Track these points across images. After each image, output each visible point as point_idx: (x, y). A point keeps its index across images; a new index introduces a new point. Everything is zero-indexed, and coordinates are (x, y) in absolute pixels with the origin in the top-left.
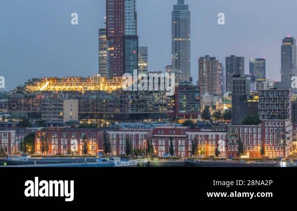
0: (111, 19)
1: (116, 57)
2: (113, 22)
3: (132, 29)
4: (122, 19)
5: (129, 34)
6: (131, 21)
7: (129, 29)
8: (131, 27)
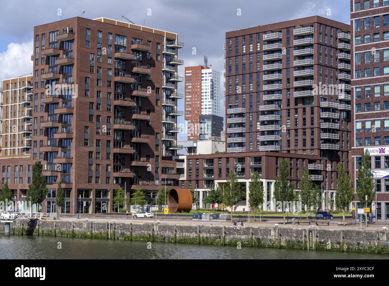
0: (188, 99)
1: (193, 138)
2: (190, 103)
3: (209, 108)
4: (198, 99)
5: (206, 113)
6: (207, 100)
7: (206, 108)
8: (207, 107)
